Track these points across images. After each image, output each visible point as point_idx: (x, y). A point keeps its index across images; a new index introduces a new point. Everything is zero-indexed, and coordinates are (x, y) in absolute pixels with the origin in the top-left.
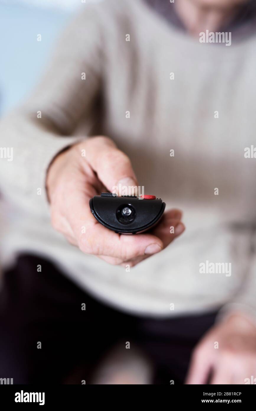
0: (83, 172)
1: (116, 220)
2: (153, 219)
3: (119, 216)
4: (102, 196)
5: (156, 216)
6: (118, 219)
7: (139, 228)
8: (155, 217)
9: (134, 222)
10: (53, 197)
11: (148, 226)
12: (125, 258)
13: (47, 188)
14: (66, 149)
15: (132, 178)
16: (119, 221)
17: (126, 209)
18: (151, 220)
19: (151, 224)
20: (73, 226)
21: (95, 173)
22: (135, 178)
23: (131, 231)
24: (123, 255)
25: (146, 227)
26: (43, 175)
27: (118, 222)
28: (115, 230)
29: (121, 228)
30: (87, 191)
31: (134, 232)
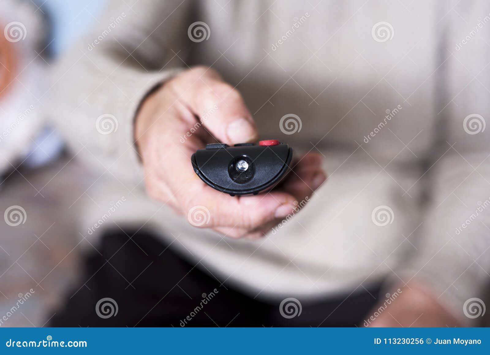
0: (181, 119)
1: (229, 179)
2: (279, 171)
3: (234, 172)
4: (206, 149)
5: (281, 167)
6: (231, 177)
7: (261, 186)
8: (280, 169)
9: (253, 179)
10: (145, 155)
11: (273, 181)
12: (250, 226)
13: (136, 145)
14: (156, 88)
15: (246, 119)
16: (233, 180)
17: (241, 162)
18: (276, 174)
19: (276, 179)
20: (175, 193)
21: (197, 118)
22: (251, 118)
23: (252, 191)
24: (246, 223)
25: (270, 184)
26: (128, 128)
27: (233, 182)
28: (229, 192)
29: (238, 189)
30: (190, 144)
31: (256, 193)
